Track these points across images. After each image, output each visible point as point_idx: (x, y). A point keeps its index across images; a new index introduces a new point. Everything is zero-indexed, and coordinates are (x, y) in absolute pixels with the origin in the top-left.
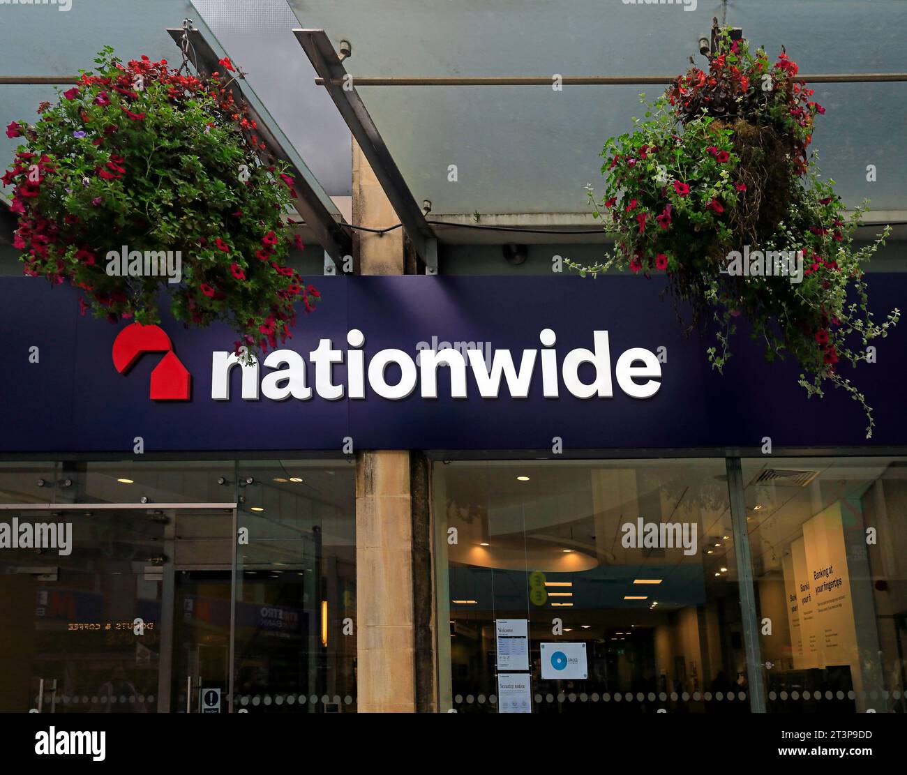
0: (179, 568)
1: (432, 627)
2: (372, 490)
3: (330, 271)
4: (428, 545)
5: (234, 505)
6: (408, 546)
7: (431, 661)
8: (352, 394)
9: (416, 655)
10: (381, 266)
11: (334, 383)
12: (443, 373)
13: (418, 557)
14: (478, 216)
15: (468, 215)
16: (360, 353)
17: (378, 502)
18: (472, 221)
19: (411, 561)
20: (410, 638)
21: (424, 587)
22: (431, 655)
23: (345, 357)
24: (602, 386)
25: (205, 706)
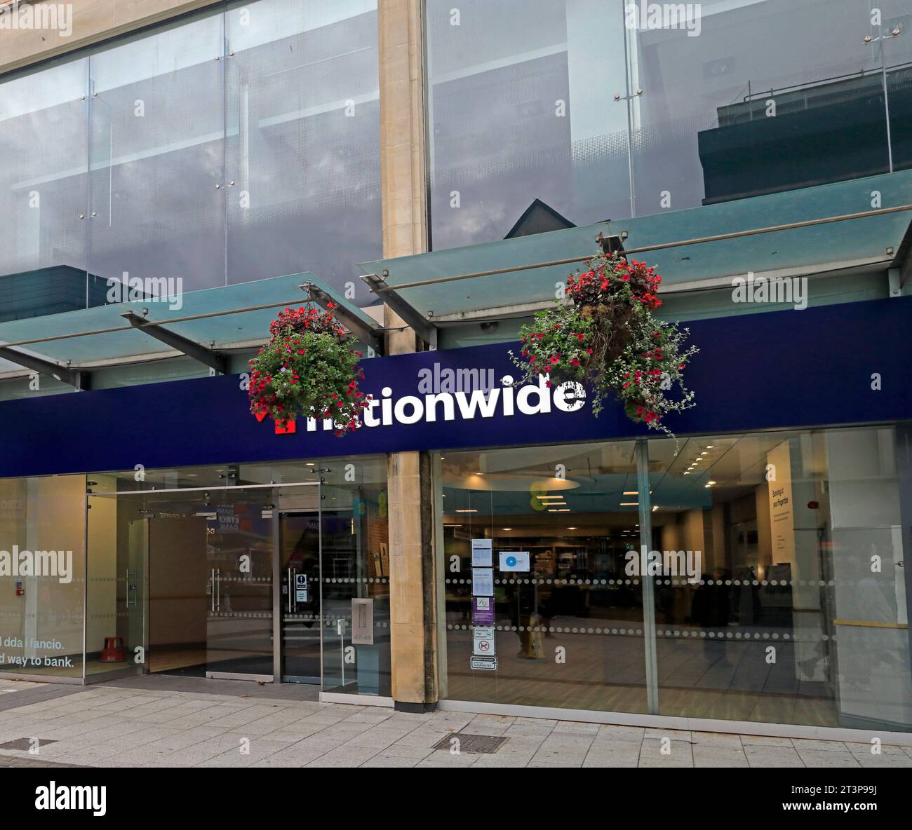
0: (281, 511)
1: (432, 543)
2: (397, 473)
3: (371, 355)
4: (430, 501)
5: (319, 483)
6: (418, 502)
7: (431, 562)
8: (385, 423)
9: (423, 559)
10: (402, 348)
11: (375, 417)
12: (440, 407)
13: (424, 509)
14: (463, 314)
15: (456, 313)
16: (390, 400)
17: (401, 480)
18: (459, 317)
19: (420, 510)
20: (419, 550)
21: (428, 523)
22: (431, 558)
23: (381, 403)
24: (544, 406)
25: (298, 583)
